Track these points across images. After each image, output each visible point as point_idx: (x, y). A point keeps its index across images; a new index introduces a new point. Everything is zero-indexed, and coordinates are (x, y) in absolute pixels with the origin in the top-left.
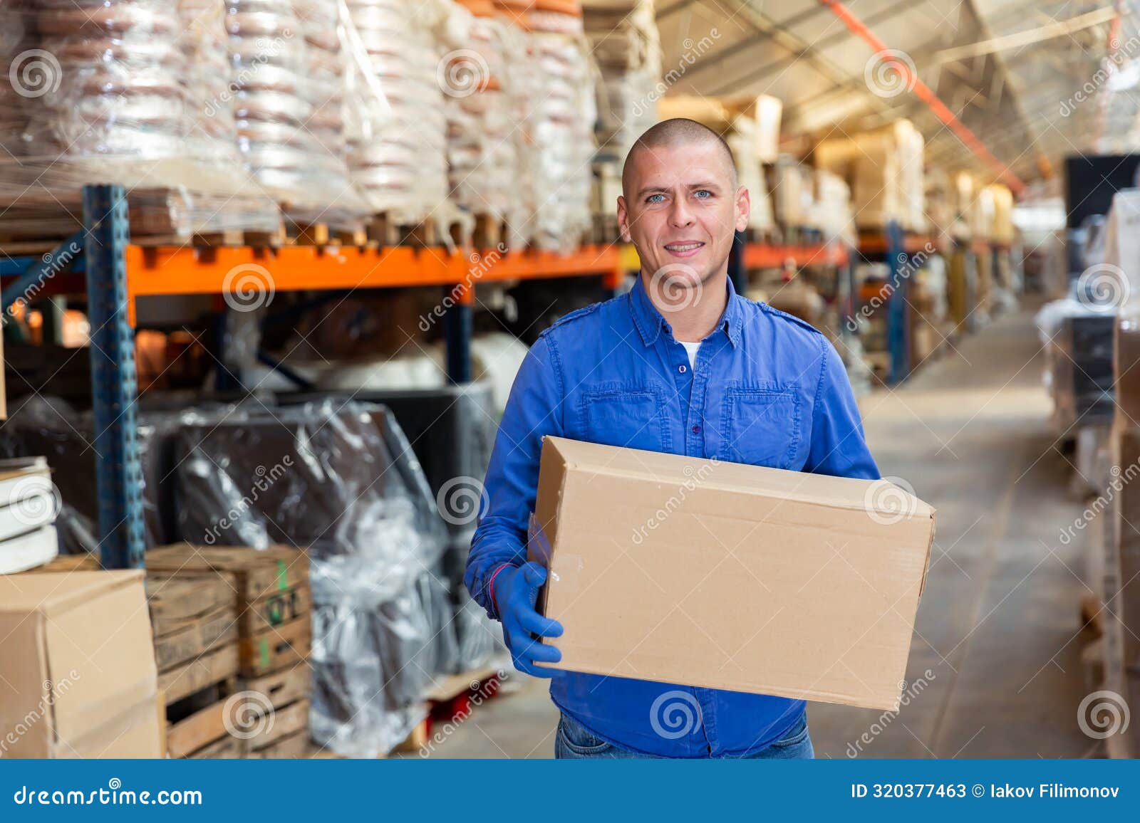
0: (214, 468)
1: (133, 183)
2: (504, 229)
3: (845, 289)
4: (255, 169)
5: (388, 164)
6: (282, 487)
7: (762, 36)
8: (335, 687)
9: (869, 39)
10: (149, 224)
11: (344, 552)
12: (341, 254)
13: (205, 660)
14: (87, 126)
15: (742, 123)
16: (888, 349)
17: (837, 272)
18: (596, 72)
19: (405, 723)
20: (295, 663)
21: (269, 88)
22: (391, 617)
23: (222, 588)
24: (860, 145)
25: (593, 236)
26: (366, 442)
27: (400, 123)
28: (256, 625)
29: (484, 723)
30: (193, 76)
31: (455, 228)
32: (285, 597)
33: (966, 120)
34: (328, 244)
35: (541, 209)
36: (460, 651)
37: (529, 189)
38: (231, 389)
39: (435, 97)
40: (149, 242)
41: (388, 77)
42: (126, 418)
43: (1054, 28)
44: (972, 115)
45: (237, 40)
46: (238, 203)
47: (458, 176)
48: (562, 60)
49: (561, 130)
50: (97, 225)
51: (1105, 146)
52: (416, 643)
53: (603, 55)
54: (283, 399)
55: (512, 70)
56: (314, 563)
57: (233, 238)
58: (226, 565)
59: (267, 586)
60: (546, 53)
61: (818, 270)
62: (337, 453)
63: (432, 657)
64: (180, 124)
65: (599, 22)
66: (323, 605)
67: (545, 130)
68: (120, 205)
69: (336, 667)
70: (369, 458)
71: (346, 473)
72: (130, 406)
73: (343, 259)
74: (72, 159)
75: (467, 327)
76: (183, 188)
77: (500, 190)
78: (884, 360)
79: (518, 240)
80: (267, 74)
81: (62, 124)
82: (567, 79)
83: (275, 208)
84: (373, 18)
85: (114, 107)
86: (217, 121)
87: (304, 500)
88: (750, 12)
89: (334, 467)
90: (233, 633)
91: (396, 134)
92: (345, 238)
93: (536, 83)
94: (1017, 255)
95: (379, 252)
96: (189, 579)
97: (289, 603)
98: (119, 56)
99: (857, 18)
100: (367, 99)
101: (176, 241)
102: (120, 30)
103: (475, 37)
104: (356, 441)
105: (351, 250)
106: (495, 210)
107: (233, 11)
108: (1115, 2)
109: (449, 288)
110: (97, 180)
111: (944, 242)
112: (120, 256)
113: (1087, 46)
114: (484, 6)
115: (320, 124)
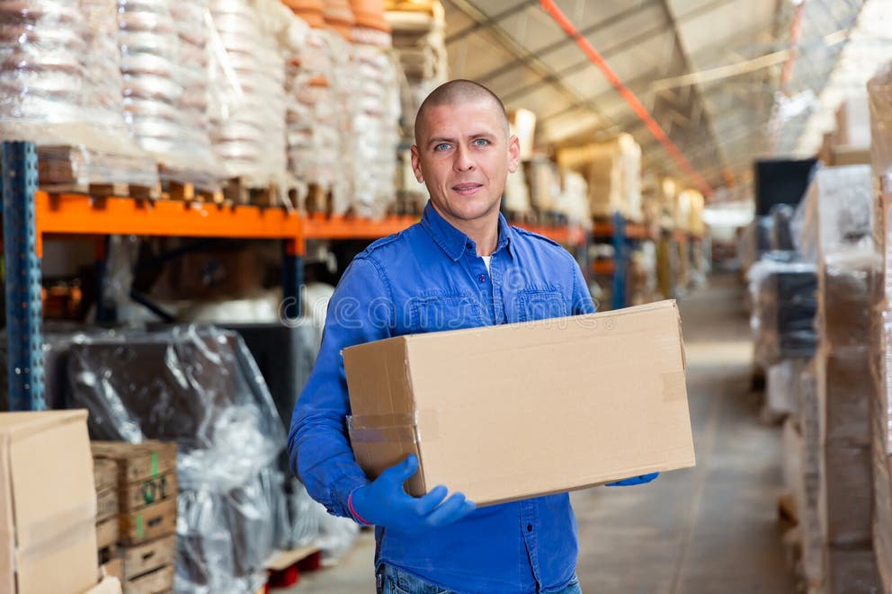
0: (99, 378)
1: (42, 141)
2: (330, 196)
4: (138, 137)
5: (241, 140)
6: (155, 394)
8: (194, 556)
9: (603, 67)
10: (54, 175)
11: (204, 447)
12: (204, 209)
14: (5, 95)
17: (576, 250)
18: (403, 78)
19: (250, 585)
20: (164, 535)
21: (149, 73)
22: (240, 502)
23: (105, 474)
24: (592, 153)
25: (396, 208)
26: (222, 359)
27: (251, 107)
28: (133, 503)
29: (309, 589)
30: (91, 58)
31: (292, 193)
32: (157, 481)
33: (672, 137)
34: (194, 200)
35: (358, 183)
36: (292, 531)
37: (349, 166)
39: (277, 89)
40: (53, 189)
41: (242, 71)
42: (34, 331)
43: (742, 66)
44: (678, 133)
45: (124, 34)
46: (124, 162)
47: (295, 154)
48: (375, 66)
49: (374, 122)
50: (13, 174)
52: (258, 523)
53: (407, 66)
54: (151, 328)
55: (338, 72)
56: (180, 456)
57: (121, 189)
58: (110, 455)
59: (143, 472)
60: (363, 61)
63: (270, 535)
64: (80, 96)
65: (403, 41)
66: (185, 489)
67: (361, 122)
68: (32, 158)
69: (196, 539)
70: (224, 371)
71: (206, 384)
72: (36, 322)
73: (205, 214)
75: (300, 274)
76: (82, 147)
77: (327, 166)
79: (340, 207)
80: (147, 62)
82: (379, 82)
83: (154, 169)
84: (231, 24)
85: (26, 80)
86: (111, 97)
87: (171, 404)
88: (514, 44)
89: (196, 378)
90: (114, 510)
91: (248, 117)
92: (208, 197)
93: (355, 83)
94: (707, 245)
95: (233, 209)
97: (160, 487)
98: (32, 39)
99: (596, 51)
100: (225, 87)
101: (75, 188)
102: (33, 18)
103: (309, 44)
104: (215, 358)
105: (211, 206)
106: (323, 181)
108: (789, 45)
109: (287, 243)
110: (12, 138)
111: (655, 231)
112: (30, 200)
113: (767, 80)
114: (317, 20)
115: (189, 104)
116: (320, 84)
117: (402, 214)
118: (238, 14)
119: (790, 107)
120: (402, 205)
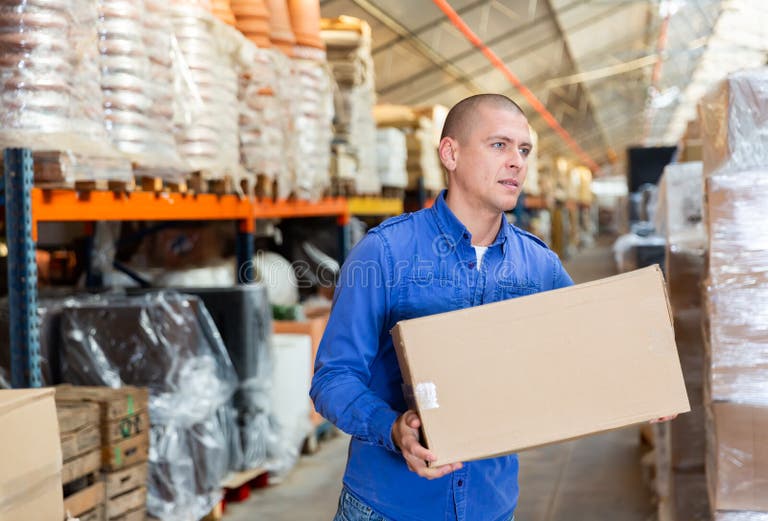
0: (86, 335)
1: (37, 147)
2: (275, 184)
4: (116, 142)
5: (201, 140)
6: (131, 349)
7: (435, 68)
8: (164, 479)
9: (504, 70)
10: (47, 174)
11: (171, 391)
12: (171, 197)
13: (79, 460)
14: (7, 110)
15: (425, 122)
18: (335, 86)
19: (209, 502)
20: (139, 463)
21: (125, 89)
22: (200, 434)
23: (90, 414)
25: (332, 191)
26: (186, 319)
27: (210, 114)
28: (113, 437)
30: (77, 79)
31: (244, 183)
32: (132, 419)
33: (564, 125)
34: (162, 191)
35: (299, 172)
36: (245, 458)
37: (291, 159)
38: (96, 284)
39: (232, 98)
40: (47, 186)
41: (202, 85)
42: (31, 301)
43: (620, 67)
44: (568, 121)
45: (105, 57)
46: (104, 163)
47: (246, 150)
48: (313, 77)
49: (312, 122)
50: (13, 174)
51: (649, 142)
52: (216, 451)
53: (339, 75)
54: (130, 292)
55: (282, 83)
56: (151, 397)
57: (102, 185)
58: (94, 398)
59: (120, 412)
60: (303, 73)
62: (167, 326)
63: (226, 461)
64: (68, 110)
65: (336, 55)
66: (156, 425)
67: (302, 122)
68: (28, 162)
69: (164, 465)
70: (188, 329)
71: (172, 339)
72: (32, 293)
73: (171, 201)
75: (251, 247)
76: (69, 151)
77: (272, 159)
79: (283, 193)
80: (124, 80)
82: (316, 90)
83: (129, 167)
84: (193, 47)
85: (23, 98)
86: (93, 110)
87: (145, 357)
88: (430, 52)
89: (164, 335)
90: (98, 442)
91: (207, 121)
92: (174, 187)
93: (296, 91)
94: (594, 211)
95: (195, 197)
96: (69, 407)
97: (134, 423)
98: (28, 65)
99: (498, 58)
100: (188, 98)
101: (64, 186)
102: (30, 48)
103: (258, 61)
104: (179, 319)
105: (177, 196)
106: (269, 172)
107: (103, 38)
108: (658, 51)
109: (240, 222)
110: (13, 145)
111: (550, 201)
112: (28, 195)
113: (640, 79)
114: (264, 41)
115: (158, 115)
116: (267, 93)
117: (336, 196)
118: (198, 39)
119: (661, 100)
120: (336, 188)
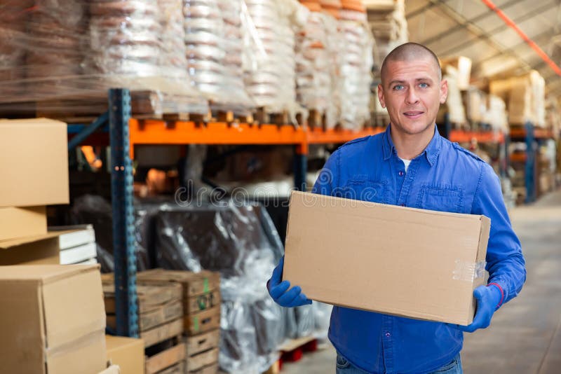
0: (175, 232)
1: (134, 88)
2: (324, 117)
3: (502, 154)
4: (197, 84)
5: (265, 83)
6: (209, 242)
7: (461, 27)
8: (232, 342)
9: (516, 29)
10: (141, 108)
11: (238, 275)
12: (240, 127)
13: (166, 326)
14: (112, 60)
15: (450, 70)
16: (525, 185)
17: (498, 146)
18: (372, 41)
19: (268, 361)
20: (212, 330)
21: (205, 44)
22: (262, 309)
23: (174, 292)
24: (512, 84)
25: (371, 123)
26: (250, 220)
27: (272, 63)
28: (192, 309)
29: (309, 364)
30: (165, 36)
31: (298, 116)
32: (208, 296)
34: (233, 122)
35: (344, 108)
36: (298, 327)
37: (337, 98)
39: (290, 51)
40: (141, 117)
41: (266, 40)
42: (128, 204)
45: (189, 20)
46: (186, 100)
47: (302, 91)
48: (355, 34)
49: (354, 70)
50: (115, 108)
52: (274, 322)
53: (377, 33)
55: (330, 38)
56: (222, 280)
57: (184, 116)
58: (178, 279)
59: (198, 290)
60: (347, 31)
61: (489, 144)
62: (235, 225)
63: (283, 330)
64: (158, 60)
65: (376, 17)
66: (226, 300)
67: (346, 69)
68: (127, 99)
69: (232, 332)
70: (251, 228)
71: (239, 235)
72: (130, 198)
73: (241, 130)
74: (105, 76)
75: (305, 166)
76: (158, 91)
77: (322, 98)
78: (523, 191)
79: (331, 124)
80: (204, 37)
81: (100, 59)
82: (358, 44)
83: (206, 103)
84: (259, 11)
85: (125, 51)
86: (178, 59)
87: (219, 248)
88: (455, 14)
89: (234, 232)
90: (180, 313)
91: (269, 68)
92: (242, 119)
93: (342, 45)
95: (260, 126)
96: (159, 286)
97: (209, 300)
99: (511, 19)
100: (255, 51)
101: (154, 117)
102: (129, 12)
103: (310, 21)
104: (245, 220)
105: (245, 126)
106: (320, 108)
107: (188, 5)
109: (296, 146)
110: (115, 86)
111: (556, 133)
112: (126, 124)
114: (316, 6)
115: (230, 63)
116: (319, 46)
117: (375, 126)
120: (374, 121)
